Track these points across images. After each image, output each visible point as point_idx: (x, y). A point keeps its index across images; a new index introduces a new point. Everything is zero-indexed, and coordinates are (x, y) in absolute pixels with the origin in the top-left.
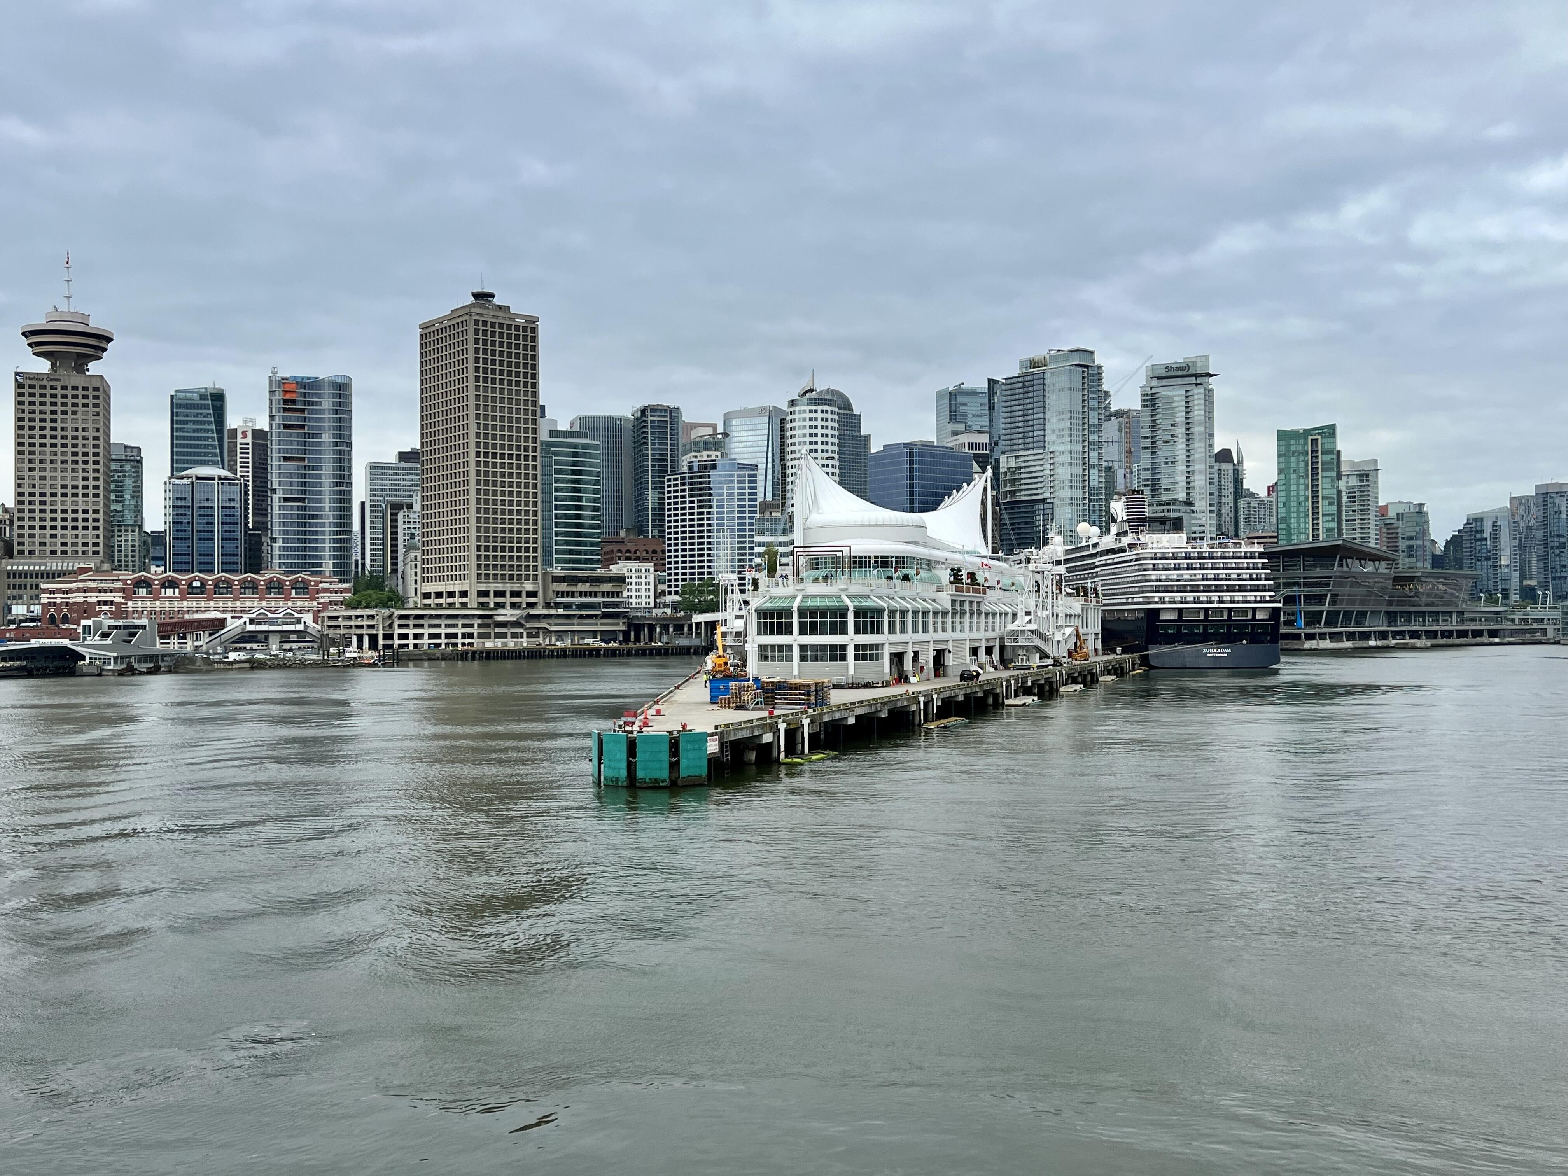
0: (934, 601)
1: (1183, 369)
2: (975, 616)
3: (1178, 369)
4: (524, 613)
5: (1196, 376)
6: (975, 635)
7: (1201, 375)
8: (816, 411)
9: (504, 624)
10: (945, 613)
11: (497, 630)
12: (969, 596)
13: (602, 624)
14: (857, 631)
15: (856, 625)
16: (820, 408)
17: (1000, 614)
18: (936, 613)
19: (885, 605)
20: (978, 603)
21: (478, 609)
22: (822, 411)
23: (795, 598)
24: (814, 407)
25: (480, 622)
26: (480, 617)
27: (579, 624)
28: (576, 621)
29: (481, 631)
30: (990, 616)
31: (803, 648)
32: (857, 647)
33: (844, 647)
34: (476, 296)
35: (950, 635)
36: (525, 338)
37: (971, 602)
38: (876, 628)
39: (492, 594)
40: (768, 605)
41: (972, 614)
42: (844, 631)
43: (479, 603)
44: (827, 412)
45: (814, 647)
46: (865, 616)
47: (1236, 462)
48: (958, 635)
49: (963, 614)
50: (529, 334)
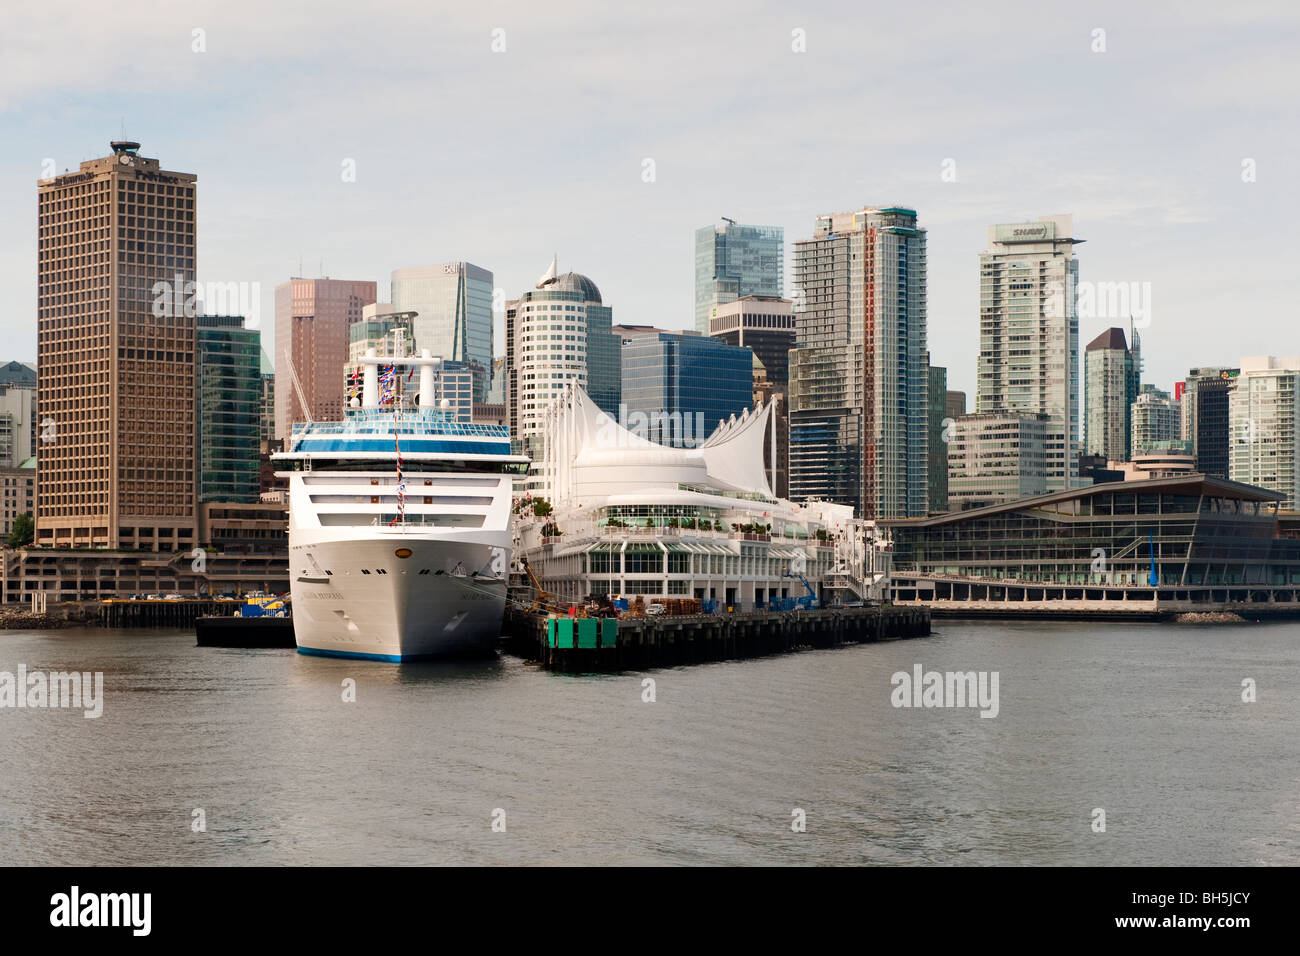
0: (726, 547)
1: (1039, 231)
2: (761, 561)
3: (1032, 232)
4: (176, 558)
5: (1055, 242)
6: (760, 577)
7: (1061, 242)
8: (560, 308)
9: (150, 572)
10: (736, 558)
11: (143, 578)
12: (756, 543)
13: (271, 573)
14: (670, 571)
15: (670, 565)
16: (564, 304)
17: (783, 560)
18: (729, 557)
19: (691, 550)
20: (764, 549)
21: (119, 551)
22: (567, 308)
23: (621, 544)
24: (557, 303)
25: (122, 567)
26: (124, 561)
27: (243, 572)
28: (238, 568)
29: (124, 579)
30: (774, 562)
31: (628, 583)
32: (670, 583)
33: (660, 583)
34: (115, 147)
35: (738, 576)
36: (180, 203)
37: (757, 549)
38: (684, 569)
39: (137, 533)
40: (598, 549)
41: (757, 559)
42: (660, 570)
43: (121, 544)
44: (573, 309)
45: (637, 583)
46: (676, 559)
47: (1129, 347)
48: (746, 577)
49: (751, 559)
50: (184, 197)
